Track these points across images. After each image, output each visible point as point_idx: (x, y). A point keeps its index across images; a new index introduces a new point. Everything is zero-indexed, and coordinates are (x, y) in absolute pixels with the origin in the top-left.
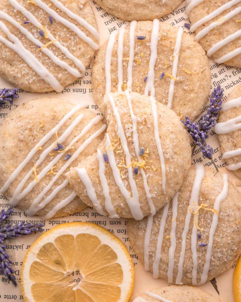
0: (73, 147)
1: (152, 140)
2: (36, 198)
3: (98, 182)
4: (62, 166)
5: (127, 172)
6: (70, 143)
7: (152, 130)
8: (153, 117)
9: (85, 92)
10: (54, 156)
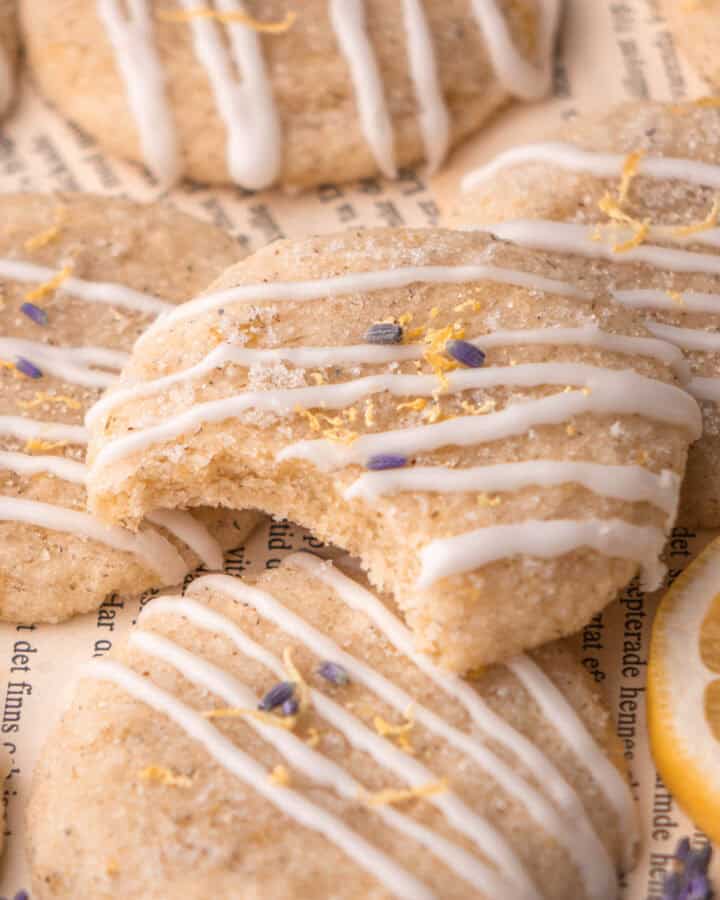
0: (287, 653)
1: (338, 307)
2: (525, 814)
3: (497, 500)
4: (375, 696)
5: (468, 393)
6: (264, 666)
7: (292, 306)
8: (233, 304)
9: (24, 685)
10: (326, 727)
